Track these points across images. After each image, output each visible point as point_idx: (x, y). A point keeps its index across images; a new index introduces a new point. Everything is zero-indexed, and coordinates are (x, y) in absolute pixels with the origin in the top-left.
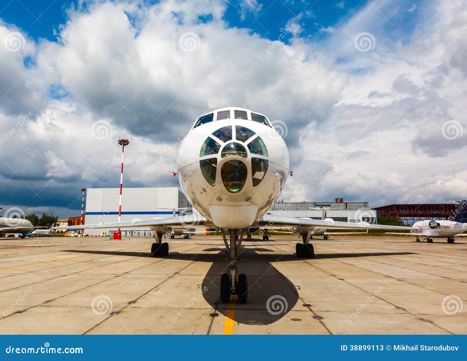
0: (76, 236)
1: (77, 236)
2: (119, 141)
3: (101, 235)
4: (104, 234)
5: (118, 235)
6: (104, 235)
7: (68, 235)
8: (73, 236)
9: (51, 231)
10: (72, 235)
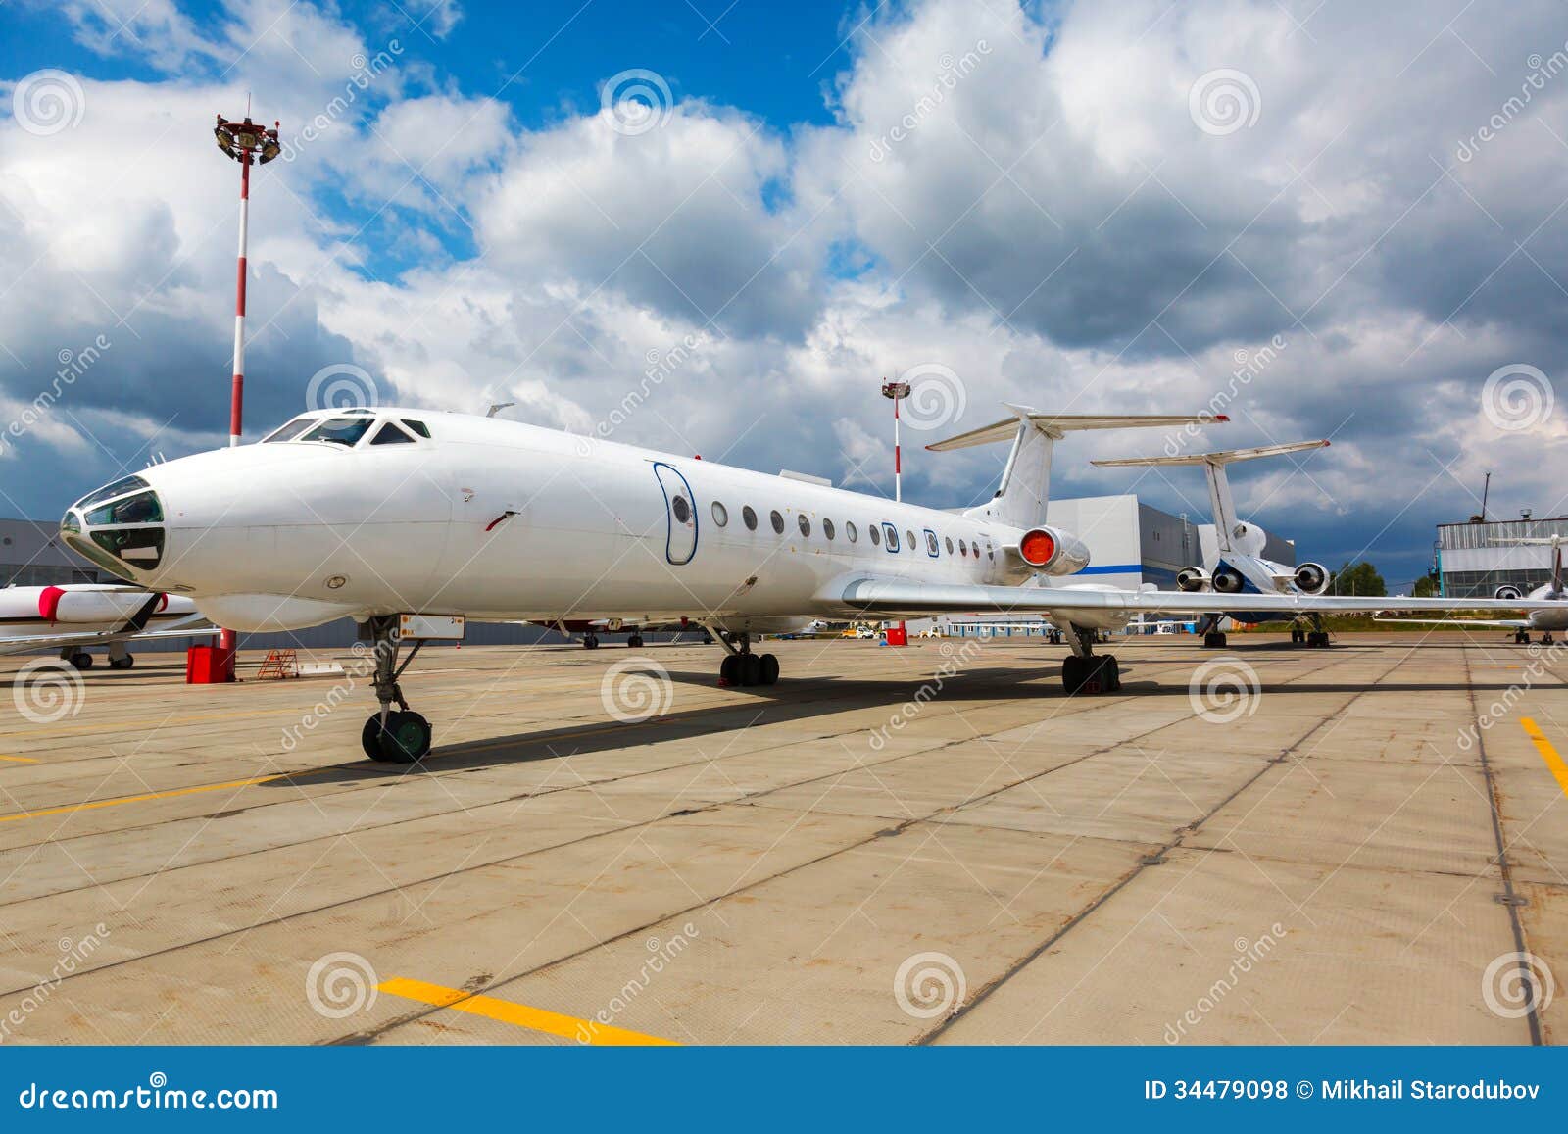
0: (867, 638)
1: (871, 637)
2: (884, 387)
3: (929, 635)
4: (936, 630)
5: (899, 634)
6: (938, 634)
7: (850, 636)
8: (861, 636)
9: (818, 625)
10: (858, 634)
